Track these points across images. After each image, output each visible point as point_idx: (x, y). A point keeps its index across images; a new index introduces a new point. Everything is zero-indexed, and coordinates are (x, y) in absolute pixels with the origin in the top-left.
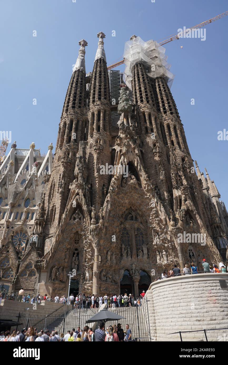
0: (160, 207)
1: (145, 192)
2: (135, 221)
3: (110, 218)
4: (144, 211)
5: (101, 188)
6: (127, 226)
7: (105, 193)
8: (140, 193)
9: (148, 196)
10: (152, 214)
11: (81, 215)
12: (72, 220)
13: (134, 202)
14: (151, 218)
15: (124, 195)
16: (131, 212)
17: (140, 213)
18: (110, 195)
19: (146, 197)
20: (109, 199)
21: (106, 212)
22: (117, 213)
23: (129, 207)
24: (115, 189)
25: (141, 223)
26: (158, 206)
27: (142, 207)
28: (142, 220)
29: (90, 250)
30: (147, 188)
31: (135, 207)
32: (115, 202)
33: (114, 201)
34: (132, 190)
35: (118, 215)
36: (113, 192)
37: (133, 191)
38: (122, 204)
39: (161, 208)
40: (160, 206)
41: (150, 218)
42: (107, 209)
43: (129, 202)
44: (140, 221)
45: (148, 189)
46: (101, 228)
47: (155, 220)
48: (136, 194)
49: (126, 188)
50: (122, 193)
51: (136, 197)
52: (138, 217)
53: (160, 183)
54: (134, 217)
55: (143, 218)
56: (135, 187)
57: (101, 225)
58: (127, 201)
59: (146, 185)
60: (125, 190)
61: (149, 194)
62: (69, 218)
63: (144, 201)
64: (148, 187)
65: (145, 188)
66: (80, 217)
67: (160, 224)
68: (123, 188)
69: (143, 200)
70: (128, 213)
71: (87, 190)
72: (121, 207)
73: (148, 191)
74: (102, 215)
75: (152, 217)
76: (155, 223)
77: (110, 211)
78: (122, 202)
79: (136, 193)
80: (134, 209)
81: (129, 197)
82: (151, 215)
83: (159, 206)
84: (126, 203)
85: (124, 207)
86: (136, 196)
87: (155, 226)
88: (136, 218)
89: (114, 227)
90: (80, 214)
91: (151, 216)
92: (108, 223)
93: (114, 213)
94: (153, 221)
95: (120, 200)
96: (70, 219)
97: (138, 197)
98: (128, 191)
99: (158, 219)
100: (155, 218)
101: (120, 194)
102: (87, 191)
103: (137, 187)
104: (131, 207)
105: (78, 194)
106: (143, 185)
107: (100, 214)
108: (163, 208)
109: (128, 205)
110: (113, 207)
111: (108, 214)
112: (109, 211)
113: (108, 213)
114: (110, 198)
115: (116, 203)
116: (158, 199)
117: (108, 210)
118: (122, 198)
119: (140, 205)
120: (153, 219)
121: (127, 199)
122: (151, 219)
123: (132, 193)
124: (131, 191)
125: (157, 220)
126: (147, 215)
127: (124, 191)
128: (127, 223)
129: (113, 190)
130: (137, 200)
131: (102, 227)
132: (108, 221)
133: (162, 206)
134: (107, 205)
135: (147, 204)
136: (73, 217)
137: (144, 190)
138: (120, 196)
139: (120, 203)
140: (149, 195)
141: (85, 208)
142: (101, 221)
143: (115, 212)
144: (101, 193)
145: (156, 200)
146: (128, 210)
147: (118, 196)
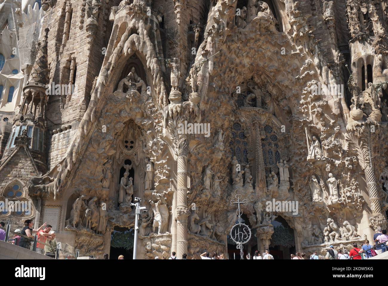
0: (327, 77)
1: (291, 41)
2: (261, 110)
3: (212, 94)
4: (287, 87)
6: (243, 120)
8: (278, 42)
9: (298, 51)
10: (305, 92)
11: (141, 82)
12: (120, 90)
13: (261, 64)
14: (302, 101)
15: (241, 45)
16: (254, 88)
17: (274, 92)
18: (212, 40)
19: (292, 53)
20: (208, 48)
21: (204, 77)
22: (225, 84)
23: (250, 76)
24: (224, 27)
25: (274, 115)
26: (321, 74)
27: (280, 77)
28: (276, 107)
29: (164, 161)
30: (295, 33)
31: (262, 77)
32: (223, 58)
33: (221, 56)
34: (261, 35)
35: (227, 90)
36: (218, 34)
37: (262, 38)
38: (237, 65)
39: (330, 79)
40: (327, 74)
41: (301, 102)
42: (204, 71)
43: (251, 65)
44: (271, 109)
45: (297, 35)
46: (193, 111)
47: (314, 107)
48: (270, 46)
49: (247, 29)
50: (239, 39)
51: (269, 54)
52: (268, 100)
53: (321, 28)
54: (259, 101)
55: (282, 103)
56: (267, 29)
57: (194, 105)
58: (246, 61)
59: (295, 27)
60: (245, 35)
61: (300, 47)
62: (112, 87)
63: (289, 62)
64: (298, 31)
65: (291, 32)
66: (138, 85)
67: (326, 115)
68: (241, 30)
69: (285, 61)
70: (244, 92)
71: (155, 25)
72: (233, 74)
73: (298, 40)
74: (195, 81)
75: (305, 99)
76: (313, 113)
77: (211, 78)
78: (238, 61)
79: (270, 43)
80: (259, 81)
81: (252, 51)
82: (304, 94)
83: (324, 74)
84: (244, 66)
85: (240, 74)
86: (270, 51)
87: (312, 120)
88: (264, 104)
89: (219, 115)
90: (139, 79)
91: (302, 97)
92: (207, 104)
93: (220, 82)
94: (307, 108)
95: (234, 56)
96: (116, 89)
97: (274, 53)
98: (252, 35)
99: (321, 103)
100: (312, 101)
101: (233, 41)
102: (155, 28)
103: (273, 28)
104: (252, 78)
105: (134, 31)
106: (286, 27)
108: (334, 80)
109: (247, 72)
110: (219, 70)
111: (207, 84)
112: (210, 76)
113: (208, 80)
114: (213, 47)
115: (224, 61)
116: (322, 60)
117: (207, 75)
118: (238, 50)
119: (278, 71)
120: (306, 103)
121: (247, 56)
122: (303, 105)
123: (260, 43)
124: (258, 36)
125: (319, 106)
126: (294, 95)
127: (243, 36)
128: (243, 113)
129: (219, 29)
130: (270, 60)
131: (196, 109)
132: (208, 100)
133: (330, 76)
134: (206, 63)
135: (295, 70)
136: (121, 84)
137: (289, 37)
138: (234, 46)
139: (232, 63)
140: (301, 50)
141: (152, 63)
142: (193, 95)
143: (221, 81)
144: (186, 38)
145: (316, 61)
146: (245, 84)
147: (229, 46)
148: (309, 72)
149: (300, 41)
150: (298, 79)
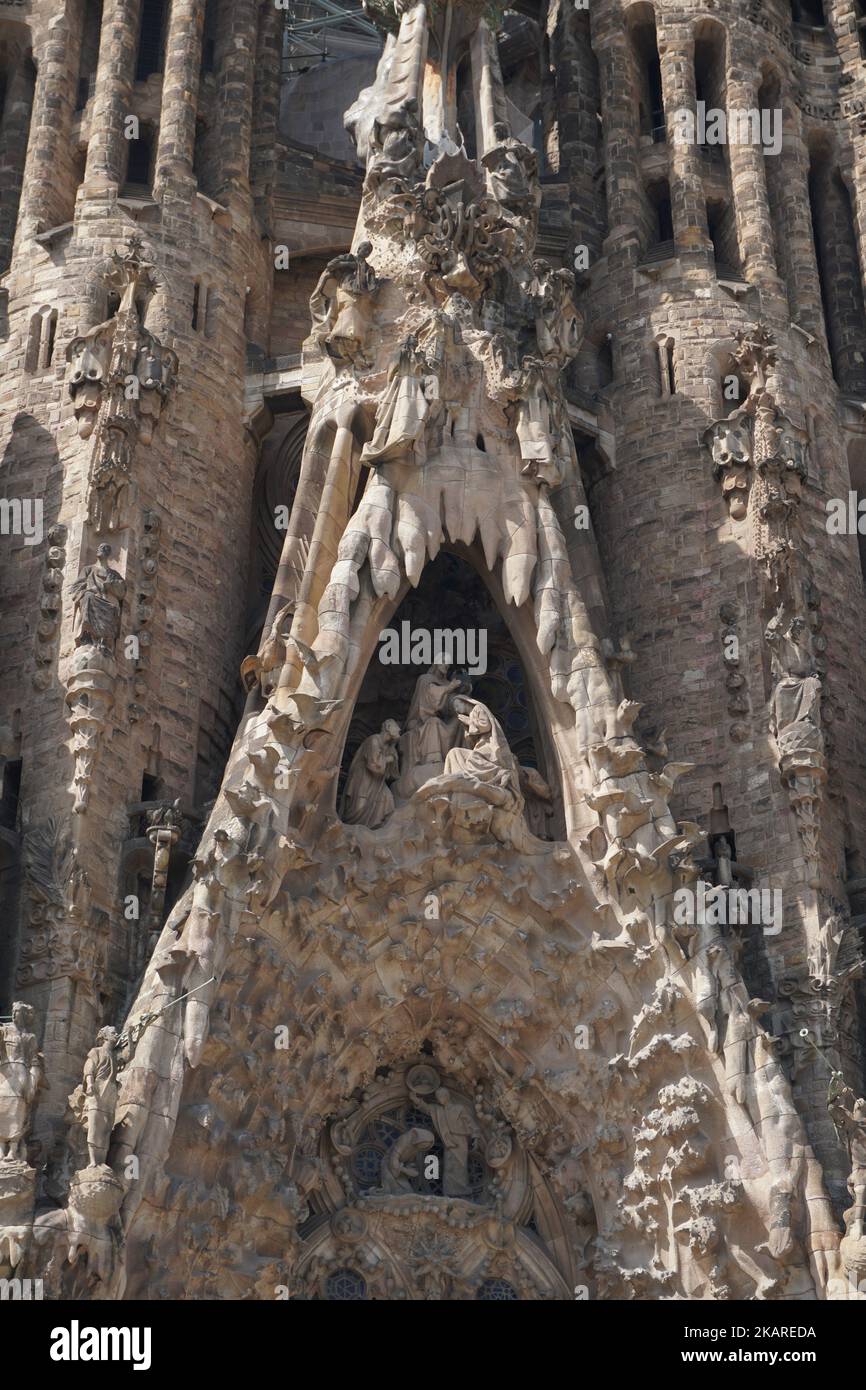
0: (747, 1068)
1: (595, 887)
2: (463, 1206)
3: (197, 1159)
4: (573, 1101)
5: (119, 816)
6: (373, 1254)
7: (159, 879)
8: (535, 892)
9: (623, 939)
10: (650, 1134)
13: (462, 987)
14: (636, 1177)
15: (359, 910)
16: (431, 1098)
17: (527, 1118)
18: (212, 902)
19: (597, 944)
20: (194, 940)
21: (155, 1081)
22: (271, 1101)
23: (412, 1042)
24: (272, 835)
25: (532, 1226)
26: (719, 1049)
27: (545, 1053)
28: (541, 1190)
30: (613, 850)
31: (473, 1045)
32: (264, 976)
33: (256, 965)
34: (453, 858)
35: (277, 1127)
36: (242, 868)
37: (464, 872)
38: (336, 1003)
39: (757, 1075)
40: (748, 1052)
41: (631, 1182)
42: (161, 1053)
43: (413, 993)
44: (515, 1202)
45: (621, 860)
46: (84, 1258)
47: (684, 1209)
48: (498, 911)
49: (391, 832)
50: (348, 884)
51: (496, 944)
52: (500, 1157)
53: (765, 802)
55: (559, 1176)
56: (487, 834)
57: (91, 1229)
58: (389, 979)
59: (610, 820)
60: (381, 861)
61: (635, 916)
63: (581, 989)
64: (627, 838)
65: (595, 844)
67: (736, 1251)
68: (362, 835)
69: (567, 977)
70: (392, 1114)
72: (320, 1043)
73: (625, 881)
74: (106, 1111)
75: (650, 1165)
76: (683, 1237)
77: (197, 1078)
78: (341, 981)
79: (499, 896)
80: (458, 1064)
81: (415, 933)
82: (645, 1143)
83: (732, 1051)
84: (375, 1002)
85: (357, 1038)
86: (497, 931)
87: (677, 1276)
88: (479, 1169)
89: (227, 1253)
91: (639, 1154)
92: (164, 1207)
93: (242, 1100)
94: (658, 1211)
95: (322, 961)
97: (514, 941)
98: (413, 863)
99: (713, 1192)
100: (679, 1178)
101: (316, 893)
103: (513, 826)
104: (428, 1048)
106: (579, 820)
107: (90, 1103)
108: (776, 1082)
109: (396, 1025)
110: (239, 1037)
111: (169, 1111)
112: (190, 1074)
113: (176, 1095)
114: (211, 934)
115: (270, 991)
116: (727, 981)
117: (176, 1069)
118: (339, 936)
119: (535, 1026)
120: (655, 1189)
121: (390, 958)
122: (638, 1194)
123: (454, 893)
124: (442, 866)
125: (705, 1208)
126: (602, 1146)
127: (371, 867)
128: (373, 1225)
129: (247, 845)
130: (501, 969)
131: (101, 1245)
132: (170, 1191)
133: (763, 1059)
134: (174, 1014)
135: (610, 1023)
137: (589, 867)
138: (320, 917)
139: (312, 998)
140: (638, 932)
142: (90, 1178)
143: (249, 1087)
144: (114, 872)
145: (700, 988)
146: (395, 1077)
147: (297, 920)
148: (668, 1036)
149: (632, 891)
150: (622, 1067)
